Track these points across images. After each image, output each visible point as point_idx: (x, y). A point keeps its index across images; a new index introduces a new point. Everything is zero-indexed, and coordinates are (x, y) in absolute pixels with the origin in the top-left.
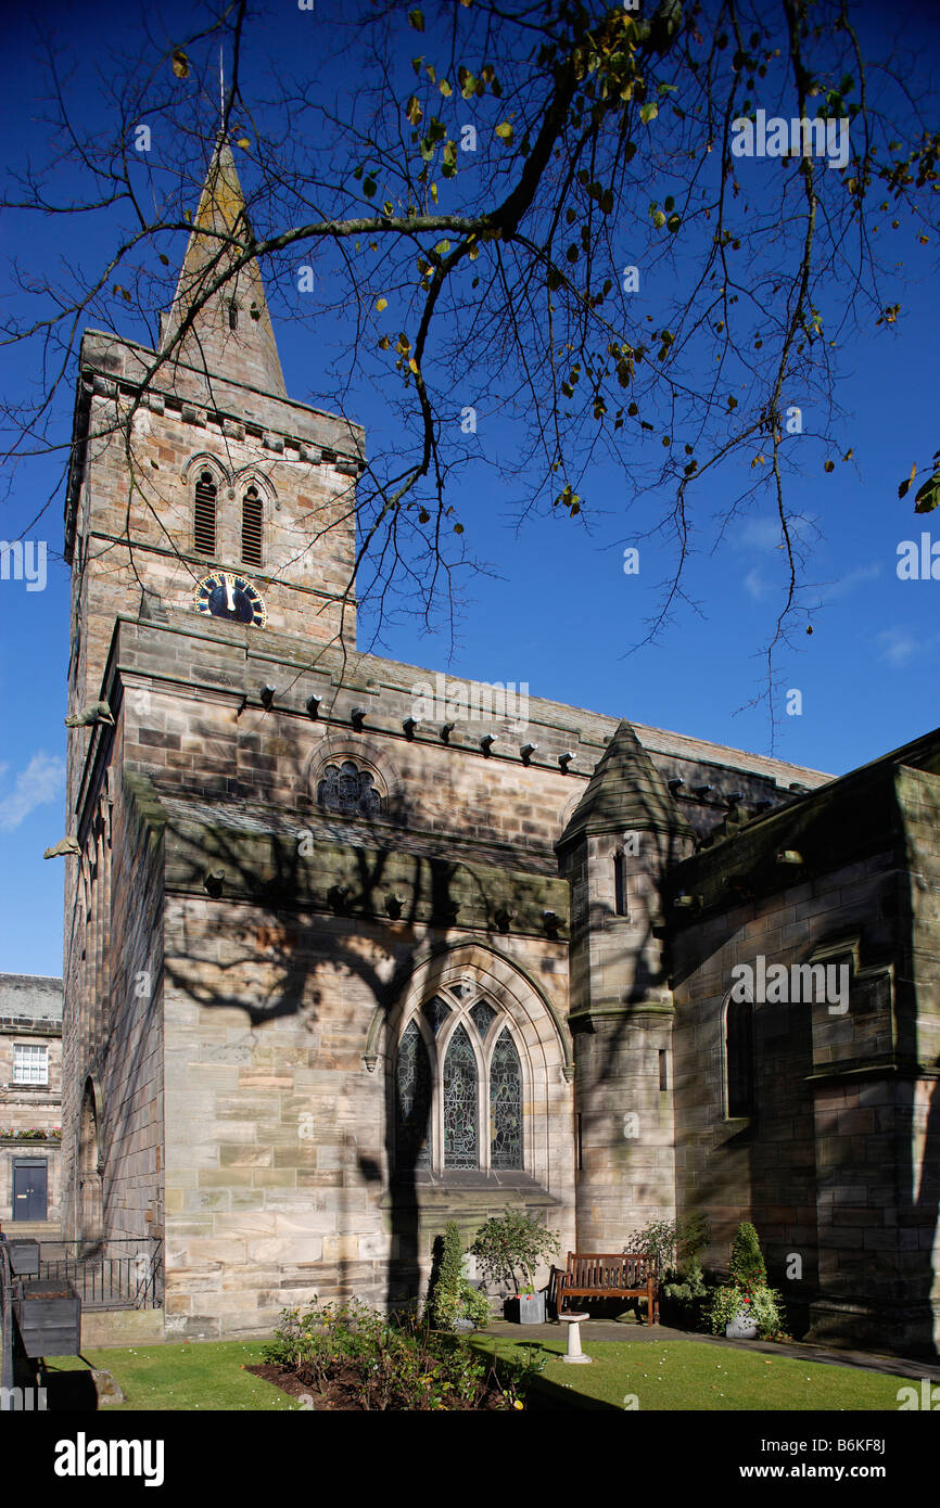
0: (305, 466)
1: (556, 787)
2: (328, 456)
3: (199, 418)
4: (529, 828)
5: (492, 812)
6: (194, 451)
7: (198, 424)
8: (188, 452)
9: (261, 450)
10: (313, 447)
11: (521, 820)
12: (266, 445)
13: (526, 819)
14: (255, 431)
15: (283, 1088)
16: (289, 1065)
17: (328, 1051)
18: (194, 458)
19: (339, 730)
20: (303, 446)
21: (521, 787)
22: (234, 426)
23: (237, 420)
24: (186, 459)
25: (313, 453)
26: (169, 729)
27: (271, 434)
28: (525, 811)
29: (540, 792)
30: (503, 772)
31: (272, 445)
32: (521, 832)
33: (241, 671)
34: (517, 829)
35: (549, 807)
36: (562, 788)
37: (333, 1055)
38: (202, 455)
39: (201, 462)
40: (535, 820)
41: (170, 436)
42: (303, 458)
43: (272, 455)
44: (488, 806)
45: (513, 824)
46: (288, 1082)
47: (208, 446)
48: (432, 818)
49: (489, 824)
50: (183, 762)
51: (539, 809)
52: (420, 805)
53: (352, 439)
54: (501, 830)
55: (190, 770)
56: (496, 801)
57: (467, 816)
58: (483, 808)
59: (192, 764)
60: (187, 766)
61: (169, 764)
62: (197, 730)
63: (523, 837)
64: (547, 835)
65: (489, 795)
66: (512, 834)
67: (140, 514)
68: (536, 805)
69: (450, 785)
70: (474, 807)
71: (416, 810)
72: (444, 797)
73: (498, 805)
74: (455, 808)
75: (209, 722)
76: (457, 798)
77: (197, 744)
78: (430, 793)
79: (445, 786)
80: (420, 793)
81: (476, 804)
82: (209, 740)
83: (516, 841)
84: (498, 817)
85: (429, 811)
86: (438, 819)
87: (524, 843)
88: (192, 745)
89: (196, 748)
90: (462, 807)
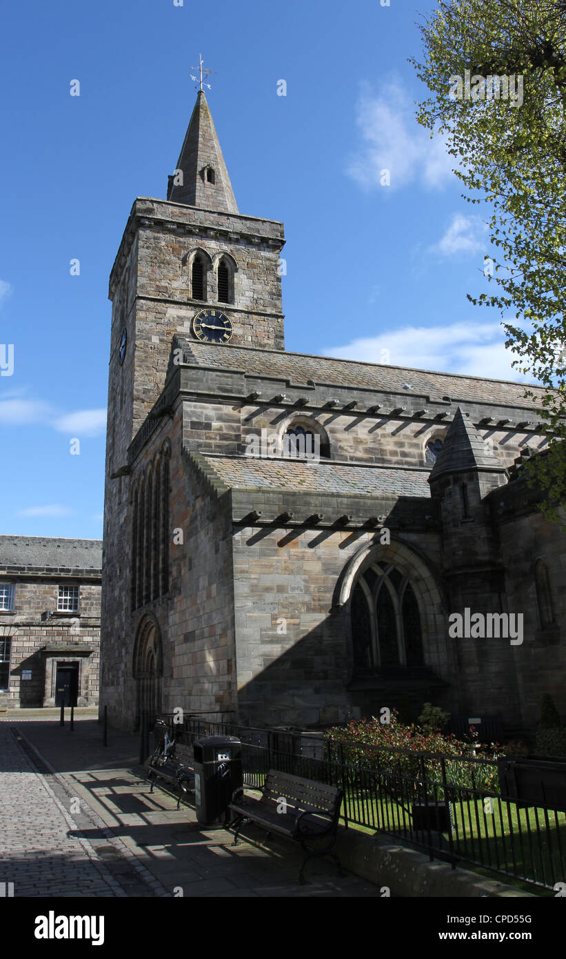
1: (417, 429)
3: (194, 231)
4: (404, 454)
5: (384, 448)
6: (191, 248)
7: (194, 234)
8: (187, 249)
9: (228, 243)
10: (256, 237)
11: (399, 450)
12: (231, 240)
13: (402, 449)
14: (225, 233)
15: (294, 624)
16: (297, 612)
17: (317, 603)
18: (189, 252)
19: (295, 410)
20: (250, 237)
22: (213, 233)
23: (215, 230)
26: (206, 420)
27: (233, 234)
28: (401, 445)
29: (408, 433)
32: (399, 458)
33: (242, 385)
34: (398, 456)
35: (414, 441)
36: (421, 429)
37: (319, 605)
38: (196, 249)
39: (195, 253)
40: (406, 449)
41: (178, 242)
42: (250, 244)
43: (233, 244)
44: (380, 444)
45: (394, 453)
46: (297, 621)
47: (199, 244)
48: (348, 455)
49: (382, 455)
50: (213, 437)
51: (408, 443)
52: (341, 448)
53: (277, 230)
54: (388, 457)
55: (217, 441)
56: (383, 440)
57: (367, 451)
58: (376, 446)
59: (218, 437)
60: (215, 439)
61: (206, 438)
62: (220, 419)
63: (401, 460)
64: (415, 458)
65: (379, 438)
66: (395, 459)
67: (163, 283)
68: (406, 441)
69: (357, 435)
70: (372, 445)
71: (339, 450)
72: (354, 442)
73: (384, 443)
74: (361, 447)
75: (226, 414)
76: (361, 442)
77: (221, 427)
78: (346, 440)
79: (354, 436)
80: (340, 441)
81: (372, 444)
82: (226, 424)
83: (397, 463)
84: (386, 450)
85: (346, 450)
86: (352, 455)
87: (402, 464)
88: (218, 427)
89: (220, 429)
90: (365, 446)
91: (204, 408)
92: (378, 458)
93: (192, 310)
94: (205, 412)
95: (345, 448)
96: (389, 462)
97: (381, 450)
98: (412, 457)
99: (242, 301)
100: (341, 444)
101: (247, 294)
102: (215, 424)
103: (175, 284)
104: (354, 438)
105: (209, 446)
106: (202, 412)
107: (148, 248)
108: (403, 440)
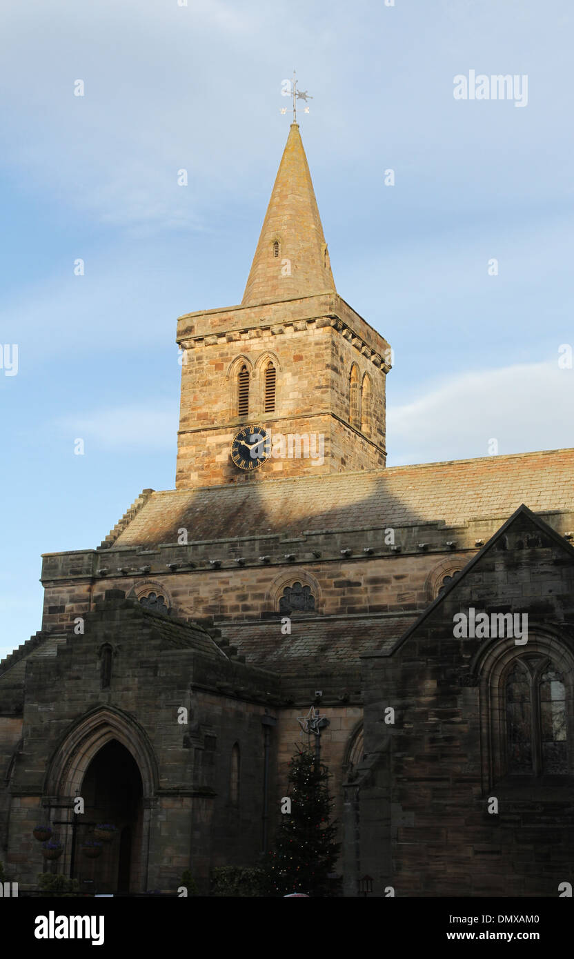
0: (298, 334)
1: (264, 577)
2: (310, 321)
3: (234, 338)
4: (246, 608)
5: (225, 604)
6: (234, 357)
7: (236, 340)
8: (231, 360)
9: (272, 338)
10: (300, 322)
11: (241, 604)
12: (273, 334)
13: (244, 603)
14: (267, 328)
18: (233, 362)
19: (141, 579)
20: (295, 324)
21: (242, 583)
22: (253, 333)
23: (254, 328)
24: (229, 364)
25: (300, 325)
27: (276, 326)
28: (244, 598)
29: (254, 583)
30: (231, 577)
31: (276, 332)
32: (240, 613)
34: (238, 611)
35: (259, 592)
36: (269, 576)
38: (237, 358)
39: (238, 362)
40: (249, 602)
41: (221, 355)
42: (296, 330)
43: (279, 337)
44: (221, 600)
45: (235, 608)
47: (242, 351)
48: (187, 616)
49: (221, 612)
50: (66, 618)
51: (253, 595)
52: (181, 611)
53: (325, 304)
54: (228, 614)
55: (69, 622)
56: (225, 596)
57: (207, 610)
58: (217, 603)
59: (69, 618)
60: (67, 620)
61: (60, 621)
62: (72, 601)
63: (242, 615)
64: (257, 610)
65: (221, 594)
66: (234, 614)
67: (204, 410)
68: (250, 593)
69: (198, 594)
70: (212, 603)
71: (179, 613)
72: (195, 602)
73: (227, 598)
74: (201, 608)
75: (77, 595)
76: (202, 601)
77: (73, 608)
78: (187, 602)
79: (196, 595)
80: (181, 604)
81: (214, 601)
82: (77, 604)
83: (237, 618)
84: (227, 606)
85: (186, 613)
86: (191, 616)
87: (242, 619)
88: (70, 609)
89: (72, 610)
90: (205, 605)
91: (60, 592)
92: (218, 616)
93: (231, 432)
94: (61, 595)
95: (185, 610)
96: (229, 618)
97: (223, 607)
98: (254, 610)
99: (285, 406)
100: (182, 607)
101: (291, 396)
102: (68, 606)
103: (216, 408)
104: (195, 598)
105: (61, 627)
106: (58, 597)
107: (191, 372)
108: (246, 593)
